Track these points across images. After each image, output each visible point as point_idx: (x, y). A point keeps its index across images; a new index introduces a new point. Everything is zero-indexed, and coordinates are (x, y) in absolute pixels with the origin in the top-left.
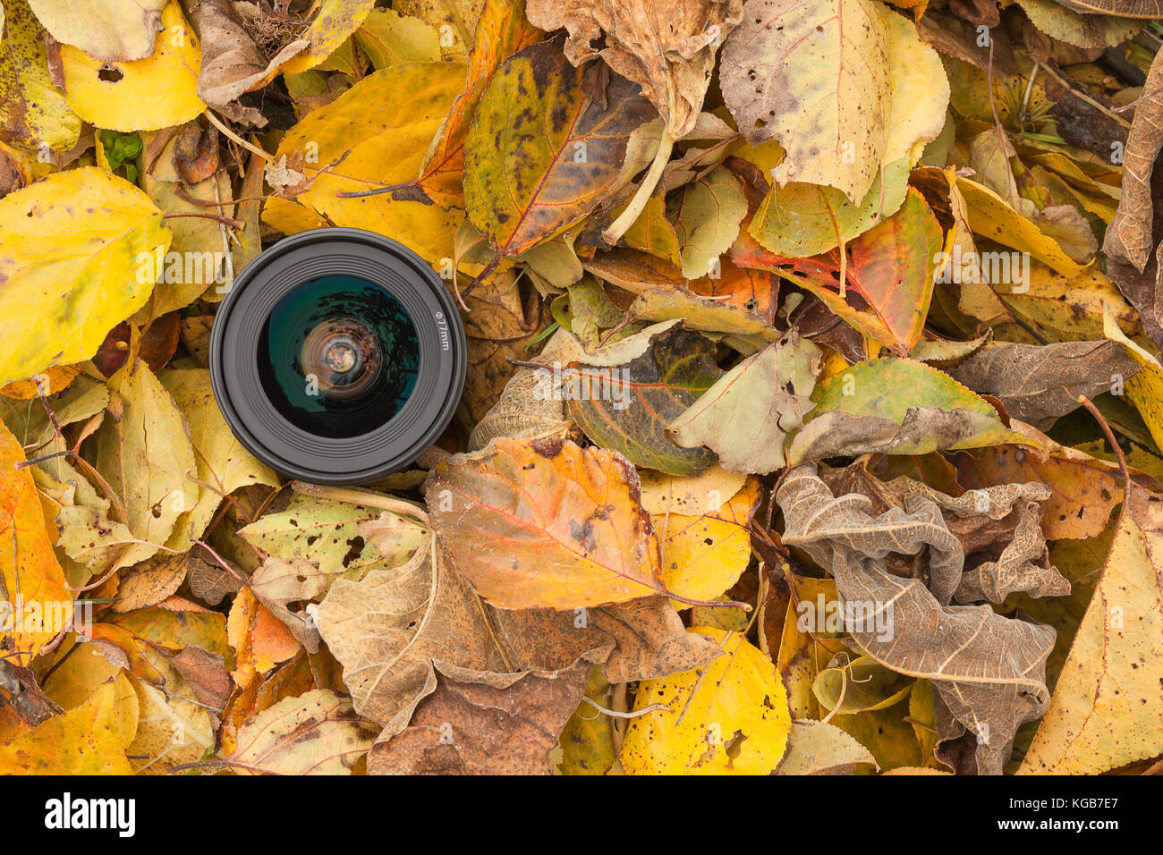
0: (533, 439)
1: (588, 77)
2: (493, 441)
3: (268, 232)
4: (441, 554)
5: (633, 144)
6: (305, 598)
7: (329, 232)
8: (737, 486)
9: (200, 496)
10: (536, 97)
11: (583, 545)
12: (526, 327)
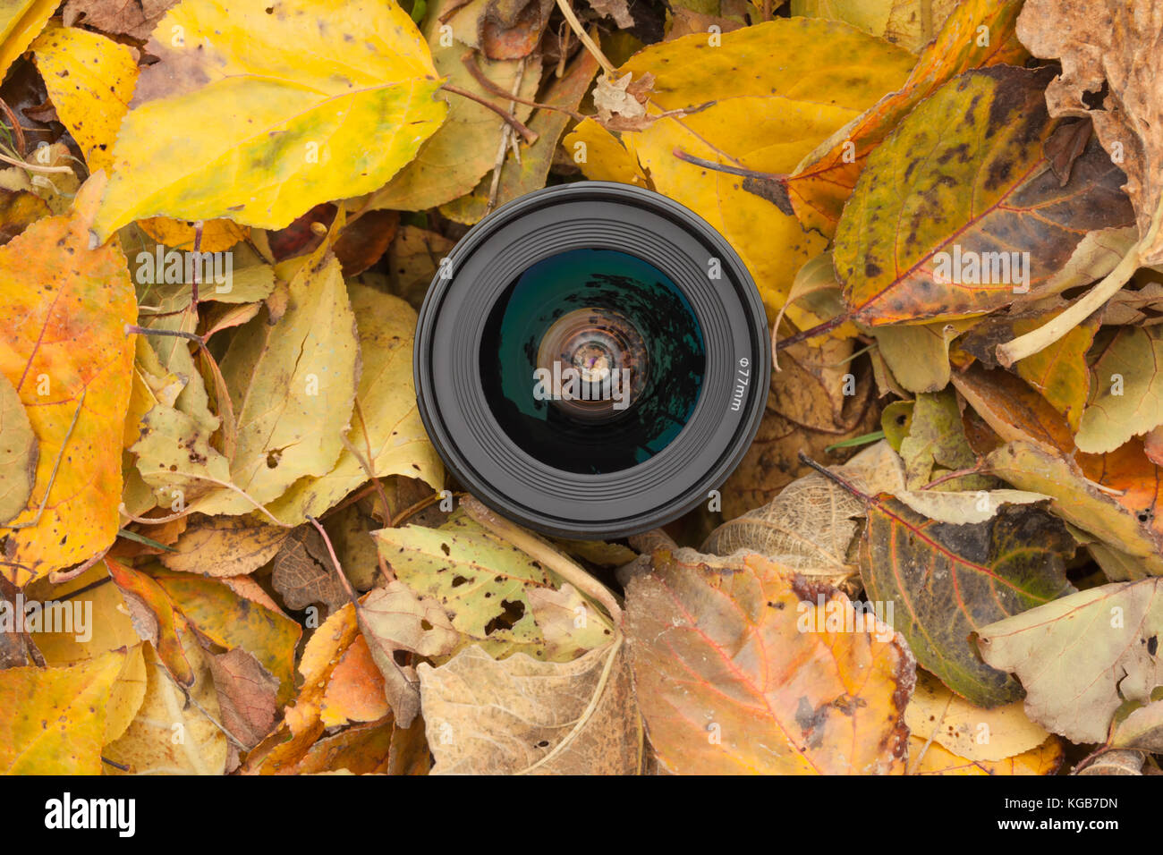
0: (796, 570)
1: (1058, 136)
2: (742, 552)
3: (562, 161)
4: (618, 668)
5: (1085, 248)
6: (420, 652)
7: (643, 193)
8: (1033, 742)
9: (338, 463)
10: (983, 133)
11: (805, 735)
12: (841, 422)
